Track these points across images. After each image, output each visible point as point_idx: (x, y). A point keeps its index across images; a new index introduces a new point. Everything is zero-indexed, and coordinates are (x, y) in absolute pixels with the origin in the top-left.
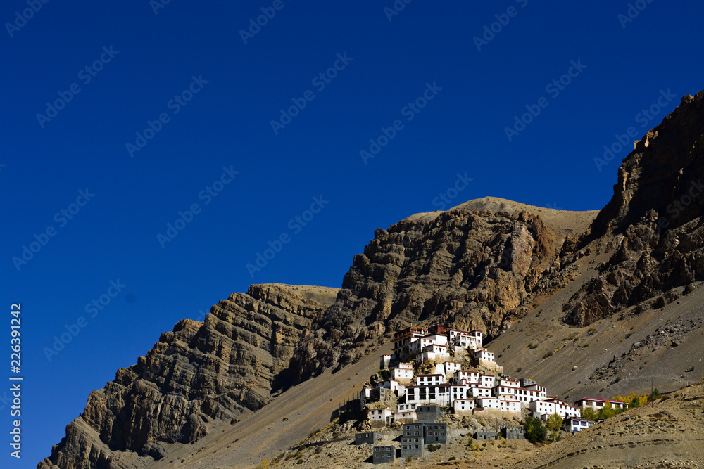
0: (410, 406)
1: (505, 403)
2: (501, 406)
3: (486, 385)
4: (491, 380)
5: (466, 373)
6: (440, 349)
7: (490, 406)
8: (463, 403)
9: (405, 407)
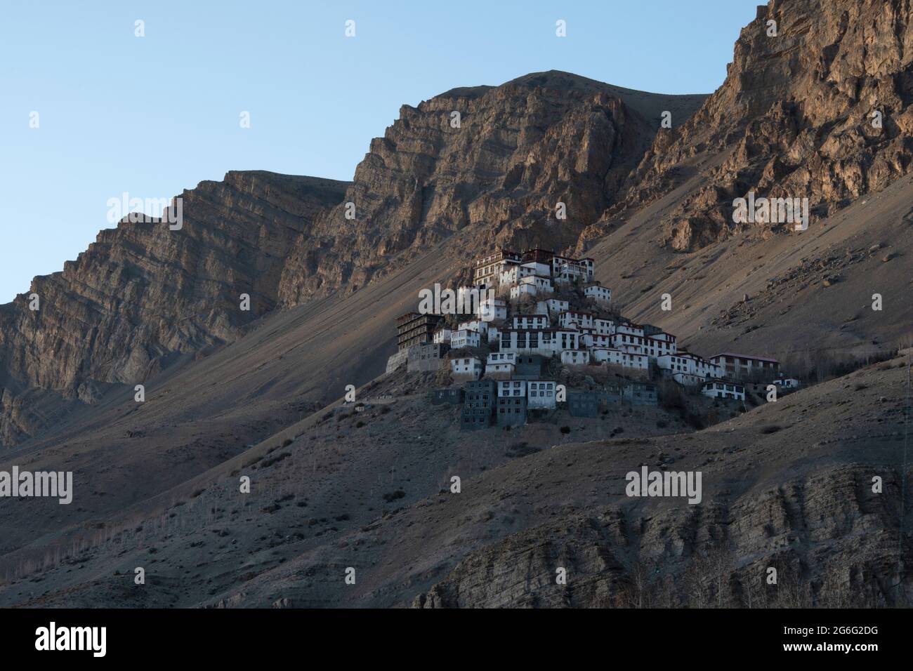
0: (505, 356)
1: (628, 357)
2: (624, 361)
3: (602, 331)
4: (608, 324)
5: (576, 315)
6: (542, 281)
7: (609, 359)
8: (575, 354)
9: (499, 356)
